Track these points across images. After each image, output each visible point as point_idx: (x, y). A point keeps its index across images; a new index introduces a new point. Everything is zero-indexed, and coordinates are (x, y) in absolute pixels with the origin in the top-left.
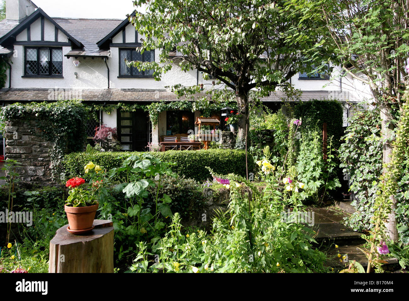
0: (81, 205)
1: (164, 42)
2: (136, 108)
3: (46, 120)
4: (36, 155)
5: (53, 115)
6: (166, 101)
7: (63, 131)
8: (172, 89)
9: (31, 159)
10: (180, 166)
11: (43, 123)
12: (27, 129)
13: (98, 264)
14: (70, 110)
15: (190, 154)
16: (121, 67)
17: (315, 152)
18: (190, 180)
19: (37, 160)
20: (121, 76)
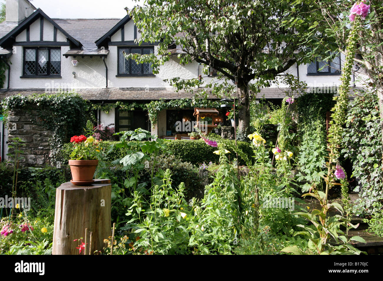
0: (82, 159)
1: (162, 32)
2: (134, 107)
3: (46, 109)
4: (37, 144)
5: (53, 105)
6: (165, 99)
7: (62, 120)
8: (171, 83)
9: (31, 147)
10: (178, 155)
11: (44, 112)
12: (29, 118)
13: (97, 210)
14: (70, 100)
15: (188, 143)
16: (120, 66)
17: (318, 141)
18: (186, 164)
19: (38, 149)
20: (119, 75)
